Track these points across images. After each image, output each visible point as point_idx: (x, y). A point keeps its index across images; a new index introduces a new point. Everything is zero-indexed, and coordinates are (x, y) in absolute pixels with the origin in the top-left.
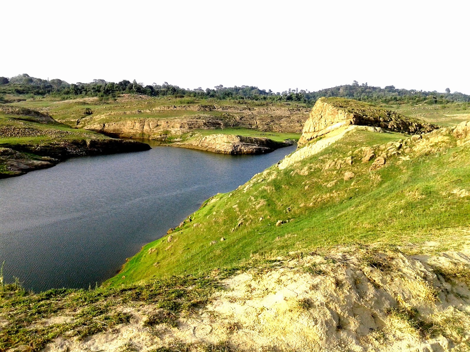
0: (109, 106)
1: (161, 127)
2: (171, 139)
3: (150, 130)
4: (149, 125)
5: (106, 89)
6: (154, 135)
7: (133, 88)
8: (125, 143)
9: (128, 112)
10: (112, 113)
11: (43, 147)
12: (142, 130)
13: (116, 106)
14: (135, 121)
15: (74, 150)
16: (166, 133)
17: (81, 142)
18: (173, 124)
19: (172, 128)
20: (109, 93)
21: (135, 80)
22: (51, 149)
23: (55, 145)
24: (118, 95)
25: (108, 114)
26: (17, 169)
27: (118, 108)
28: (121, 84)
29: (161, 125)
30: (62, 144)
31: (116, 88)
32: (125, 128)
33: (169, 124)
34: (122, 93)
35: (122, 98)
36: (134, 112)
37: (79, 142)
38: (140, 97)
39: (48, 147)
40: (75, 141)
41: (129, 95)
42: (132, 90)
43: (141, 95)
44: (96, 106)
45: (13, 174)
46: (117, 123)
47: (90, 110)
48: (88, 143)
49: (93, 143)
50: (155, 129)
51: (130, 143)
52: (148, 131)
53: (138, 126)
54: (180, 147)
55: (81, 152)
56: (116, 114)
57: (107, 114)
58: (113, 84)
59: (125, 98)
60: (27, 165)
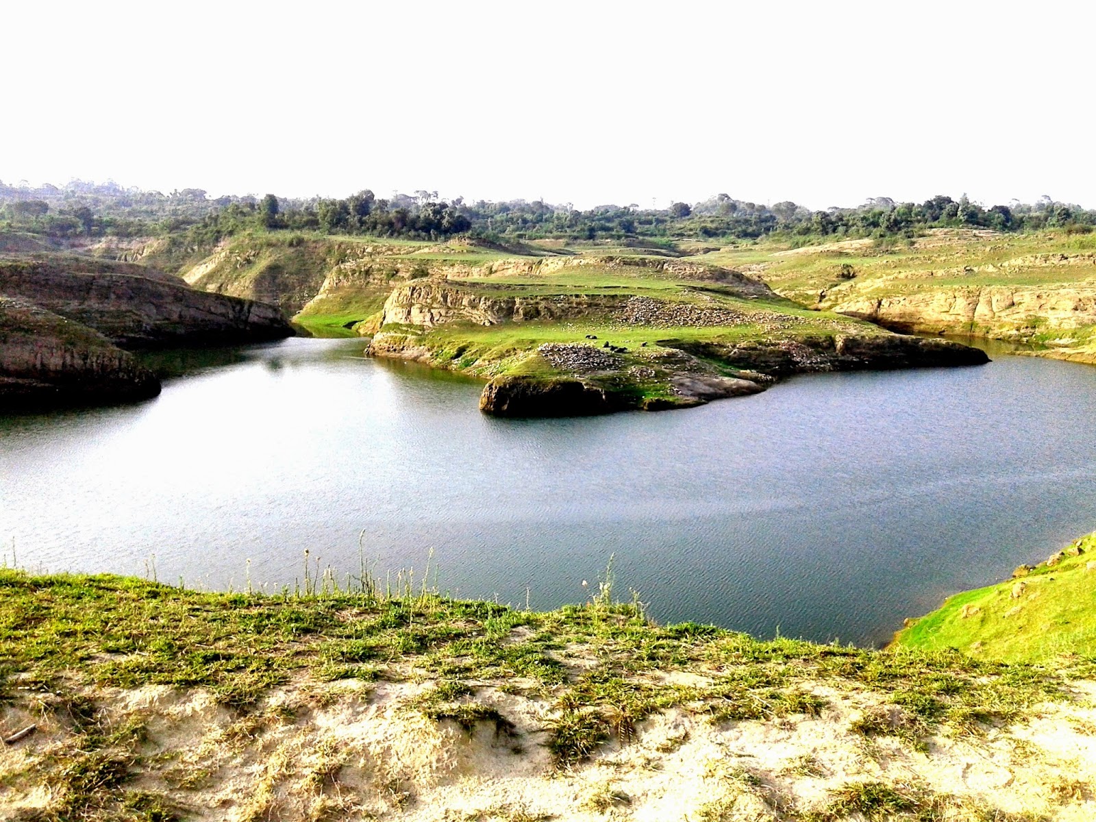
0: (895, 258)
1: (1022, 308)
2: (1047, 338)
3: (990, 315)
4: (990, 303)
5: (892, 220)
6: (1001, 327)
7: (959, 213)
8: (925, 345)
9: (940, 273)
10: (902, 276)
11: (744, 349)
12: (971, 314)
13: (912, 259)
14: (956, 294)
15: (808, 358)
16: (1034, 323)
17: (825, 341)
18: (1053, 301)
19: (1050, 311)
20: (899, 229)
21: (965, 194)
22: (759, 355)
23: (769, 346)
24: (921, 233)
25: (891, 277)
26: (690, 393)
27: (917, 262)
28: (929, 205)
29: (1020, 303)
30: (784, 345)
31: (917, 215)
32: (930, 308)
33: (1043, 302)
34: (931, 227)
35: (928, 239)
36: (954, 270)
37: (820, 340)
38: (975, 236)
39: (755, 349)
40: (811, 337)
41: (946, 230)
42: (954, 218)
43: (976, 229)
44: (866, 259)
45: (682, 402)
46: (912, 297)
47: (850, 269)
48: (839, 344)
49: (851, 344)
50: (1003, 314)
51: (937, 345)
52: (987, 318)
53: (962, 305)
54: (1070, 359)
55: (821, 363)
56: (909, 277)
57: (889, 277)
58: (910, 207)
59: (937, 237)
60: (710, 385)
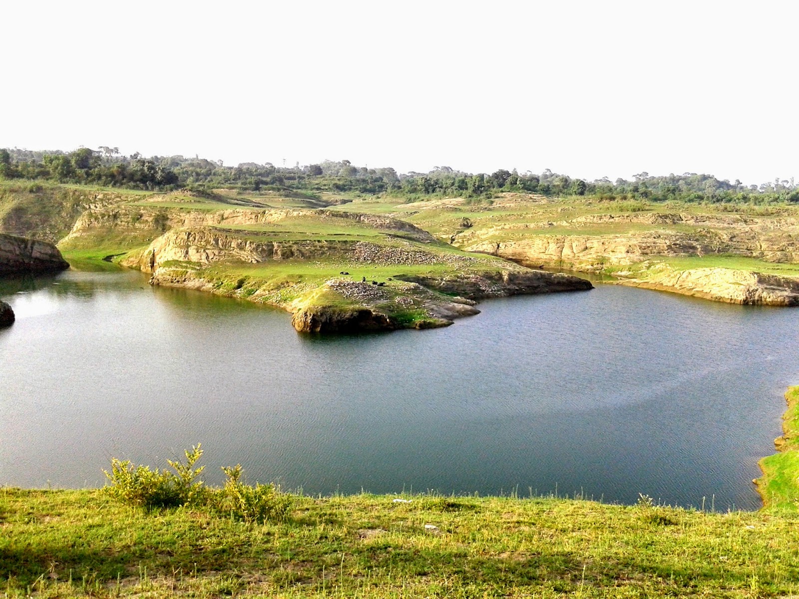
0: (496, 214)
1: (592, 251)
2: (612, 271)
3: (572, 255)
4: (571, 247)
5: (476, 186)
6: (581, 263)
7: (518, 182)
8: (555, 278)
9: (532, 226)
10: (507, 227)
11: (449, 281)
12: (560, 255)
13: (509, 215)
14: (549, 241)
15: (490, 287)
16: (602, 261)
17: (496, 275)
18: (613, 246)
19: (611, 253)
20: (481, 192)
21: (515, 169)
22: (459, 286)
23: (463, 279)
24: (496, 195)
25: (500, 227)
26: (440, 316)
27: (513, 217)
28: (496, 176)
29: (591, 248)
30: (473, 278)
31: (488, 182)
32: (532, 251)
33: (606, 247)
34: (502, 192)
35: (501, 199)
36: (541, 224)
37: (493, 275)
38: (531, 198)
39: (456, 281)
40: (487, 273)
41: (512, 194)
42: (515, 186)
43: (530, 193)
44: (475, 214)
45: (440, 323)
46: (520, 242)
47: (468, 221)
48: (506, 278)
49: (513, 277)
50: (581, 255)
51: (563, 278)
52: (570, 257)
53: (554, 248)
54: (639, 286)
55: (498, 291)
56: (512, 227)
57: (498, 228)
58: (481, 177)
59: (507, 199)
60: (448, 309)
